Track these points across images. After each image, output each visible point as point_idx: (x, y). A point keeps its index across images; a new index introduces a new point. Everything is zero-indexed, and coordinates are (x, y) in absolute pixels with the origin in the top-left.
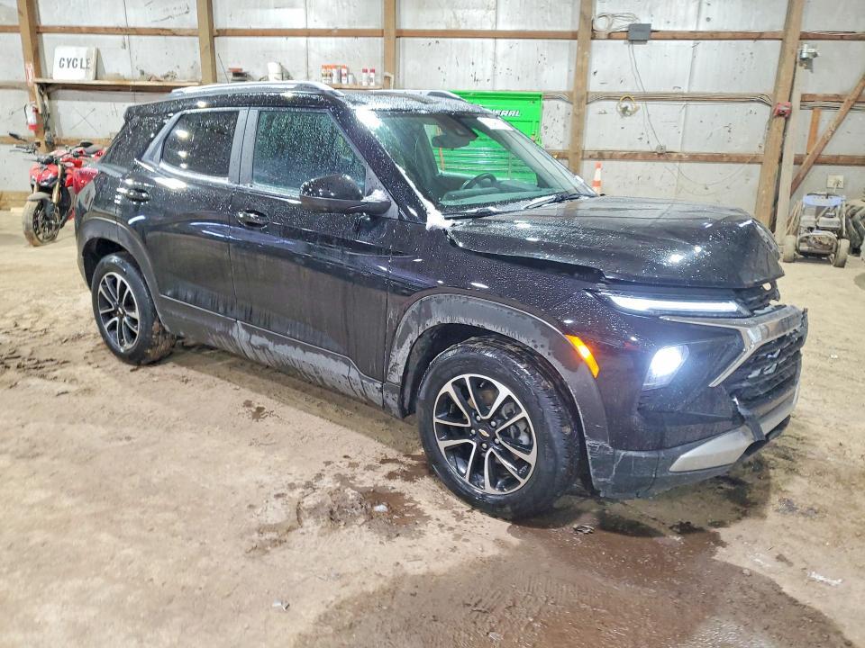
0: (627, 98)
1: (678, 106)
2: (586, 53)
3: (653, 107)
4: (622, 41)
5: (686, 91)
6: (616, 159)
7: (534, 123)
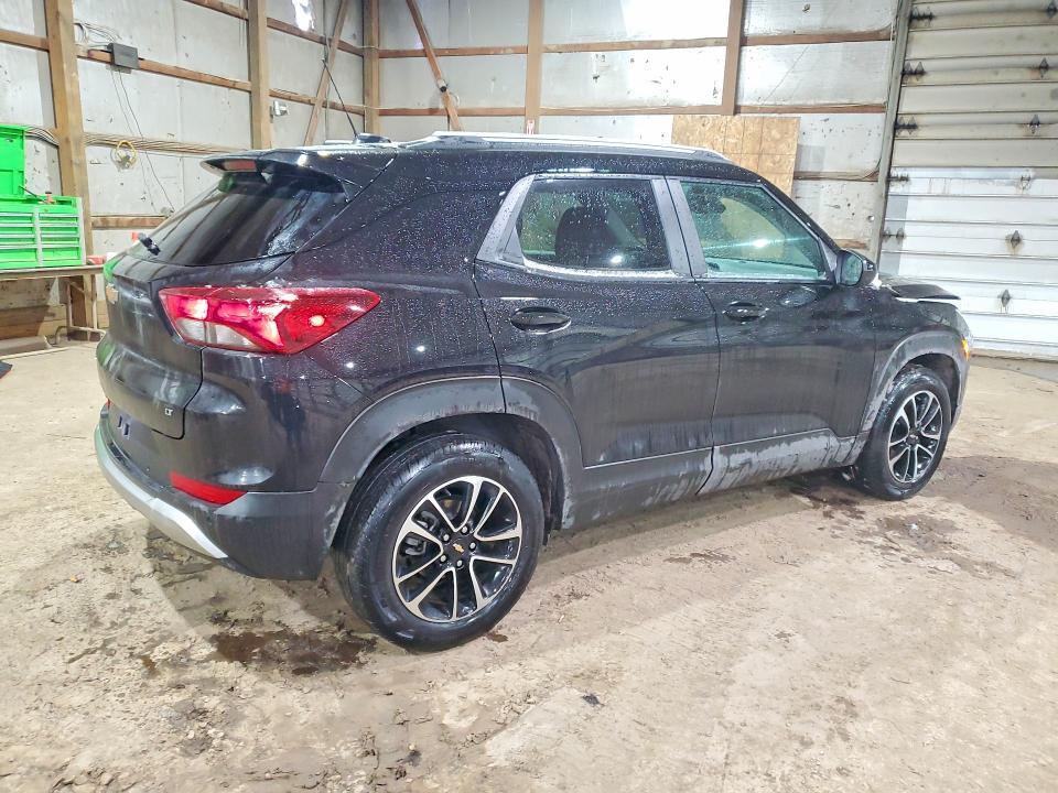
0: (126, 145)
1: (174, 158)
2: (74, 74)
3: (155, 157)
4: (104, 65)
5: (179, 140)
6: (122, 227)
7: (16, 172)
